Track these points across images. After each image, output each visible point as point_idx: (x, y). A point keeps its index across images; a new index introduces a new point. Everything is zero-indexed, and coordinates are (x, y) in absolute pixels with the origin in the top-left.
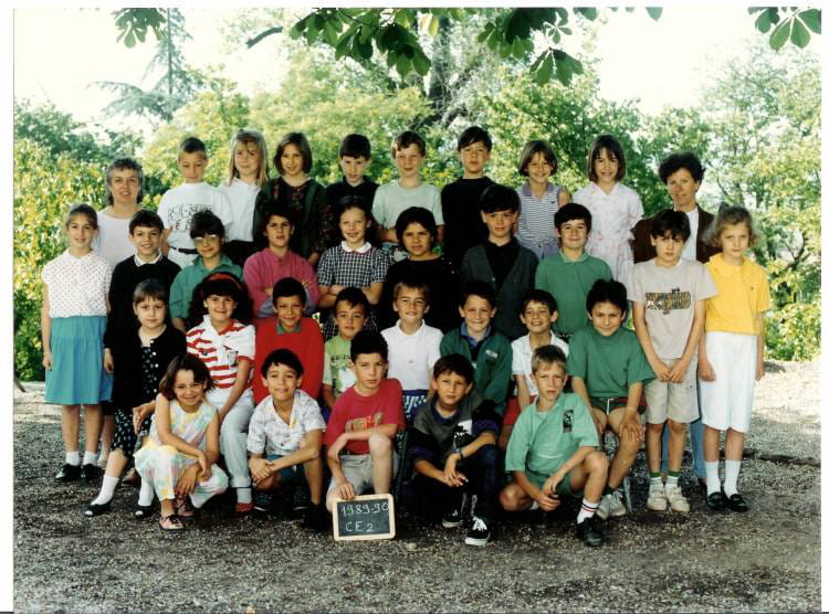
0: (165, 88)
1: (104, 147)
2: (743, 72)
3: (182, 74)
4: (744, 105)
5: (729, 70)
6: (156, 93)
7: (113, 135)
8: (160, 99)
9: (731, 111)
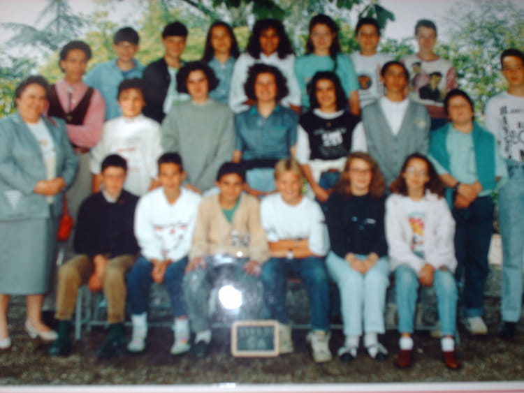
0: (53, 28)
1: (8, 69)
2: (478, 22)
3: (67, 18)
4: (481, 43)
5: (467, 20)
6: (48, 31)
7: (14, 60)
8: (50, 35)
9: (471, 47)
